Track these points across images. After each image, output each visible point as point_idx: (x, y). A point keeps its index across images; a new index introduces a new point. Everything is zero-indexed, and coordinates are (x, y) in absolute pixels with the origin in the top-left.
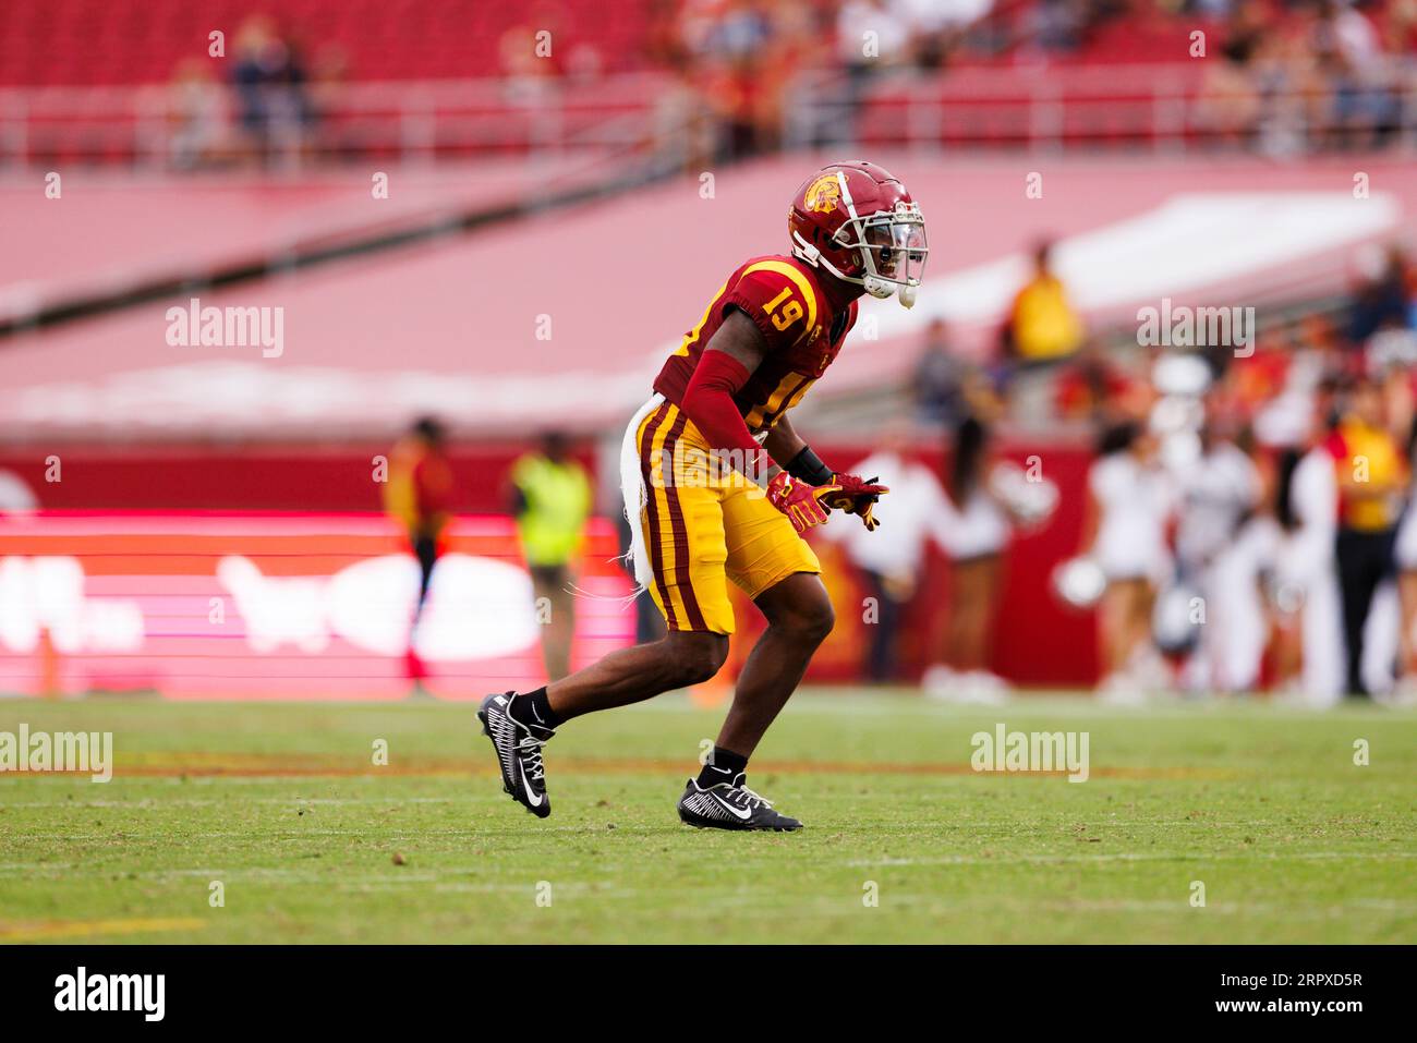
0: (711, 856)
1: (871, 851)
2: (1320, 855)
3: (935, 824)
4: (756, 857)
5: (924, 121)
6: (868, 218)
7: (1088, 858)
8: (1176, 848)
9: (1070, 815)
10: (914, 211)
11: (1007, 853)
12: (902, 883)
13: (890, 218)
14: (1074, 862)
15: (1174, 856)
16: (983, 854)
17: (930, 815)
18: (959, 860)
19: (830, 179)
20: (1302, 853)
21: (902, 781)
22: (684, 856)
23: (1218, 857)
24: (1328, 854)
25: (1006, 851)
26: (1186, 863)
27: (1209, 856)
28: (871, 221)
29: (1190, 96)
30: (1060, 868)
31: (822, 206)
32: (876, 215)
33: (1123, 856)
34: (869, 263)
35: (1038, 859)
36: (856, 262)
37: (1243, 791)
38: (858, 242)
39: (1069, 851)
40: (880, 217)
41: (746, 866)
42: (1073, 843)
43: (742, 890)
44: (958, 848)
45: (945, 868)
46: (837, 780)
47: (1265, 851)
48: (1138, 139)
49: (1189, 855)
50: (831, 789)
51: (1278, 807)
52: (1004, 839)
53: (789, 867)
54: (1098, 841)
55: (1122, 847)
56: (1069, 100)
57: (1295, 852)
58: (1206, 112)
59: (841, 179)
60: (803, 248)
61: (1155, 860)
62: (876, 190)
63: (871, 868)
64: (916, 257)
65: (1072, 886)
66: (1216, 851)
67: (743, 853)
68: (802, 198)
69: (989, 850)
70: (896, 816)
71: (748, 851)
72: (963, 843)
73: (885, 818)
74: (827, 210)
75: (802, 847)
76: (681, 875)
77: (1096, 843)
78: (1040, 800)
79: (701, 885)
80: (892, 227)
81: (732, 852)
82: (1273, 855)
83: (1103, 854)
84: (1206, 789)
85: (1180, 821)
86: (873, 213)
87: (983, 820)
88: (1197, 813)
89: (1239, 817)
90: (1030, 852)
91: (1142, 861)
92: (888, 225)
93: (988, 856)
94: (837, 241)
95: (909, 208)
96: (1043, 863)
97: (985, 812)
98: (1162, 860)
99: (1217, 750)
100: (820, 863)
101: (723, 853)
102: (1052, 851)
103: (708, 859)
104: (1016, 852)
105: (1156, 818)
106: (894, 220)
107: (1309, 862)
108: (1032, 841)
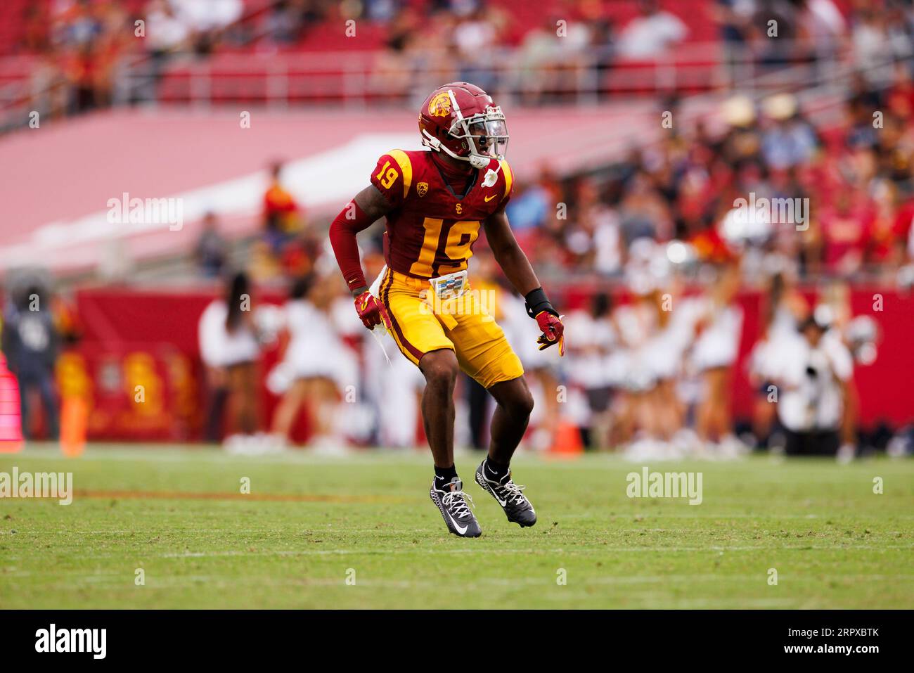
0: (77, 551)
1: (178, 548)
2: (461, 551)
3: (218, 531)
4: (107, 552)
5: (200, 87)
6: (470, 118)
7: (315, 552)
8: (370, 546)
9: (302, 525)
10: (498, 112)
11: (264, 550)
12: (198, 568)
13: (484, 117)
14: (306, 555)
15: (369, 552)
16: (249, 550)
17: (215, 525)
18: (233, 553)
19: (443, 95)
20: (449, 549)
21: (196, 504)
22: (60, 551)
23: (397, 552)
24: (465, 551)
25: (263, 548)
26: (377, 555)
27: (391, 551)
28: (472, 120)
29: (367, 73)
30: (297, 558)
31: (440, 112)
32: (475, 116)
33: (337, 551)
34: (473, 147)
35: (283, 553)
36: (464, 147)
37: (410, 510)
38: (465, 134)
39: (303, 548)
40: (477, 118)
41: (99, 557)
42: (306, 543)
43: (98, 572)
44: (233, 546)
45: (225, 558)
46: (155, 502)
47: (427, 548)
48: (334, 99)
49: (378, 551)
50: (152, 509)
51: (433, 520)
52: (261, 540)
53: (127, 557)
54: (321, 541)
55: (336, 546)
56: (292, 74)
57: (445, 549)
58: (377, 82)
59: (451, 94)
60: (430, 140)
61: (357, 554)
62: (474, 101)
63: (178, 558)
64: (502, 141)
65: (306, 570)
66: (395, 548)
67: (98, 549)
68: (427, 107)
69: (253, 547)
70: (193, 526)
71: (100, 547)
72: (236, 543)
73: (186, 527)
74: (443, 115)
75: (134, 545)
76: (59, 562)
77: (320, 543)
78: (284, 516)
79: (71, 569)
80: (486, 123)
81: (90, 548)
82: (431, 551)
83: (324, 550)
84: (388, 509)
85: (371, 529)
86: (473, 115)
87: (248, 528)
88: (382, 524)
89: (409, 527)
90: (278, 548)
91: (349, 554)
92: (483, 122)
93: (252, 551)
94: (452, 134)
95: (495, 110)
96: (287, 555)
97: (249, 523)
98: (362, 554)
99: (392, 485)
100: (146, 555)
101: (85, 549)
102: (292, 548)
103: (76, 553)
104: (269, 549)
105: (357, 528)
106: (486, 119)
107: (455, 555)
108: (280, 541)
